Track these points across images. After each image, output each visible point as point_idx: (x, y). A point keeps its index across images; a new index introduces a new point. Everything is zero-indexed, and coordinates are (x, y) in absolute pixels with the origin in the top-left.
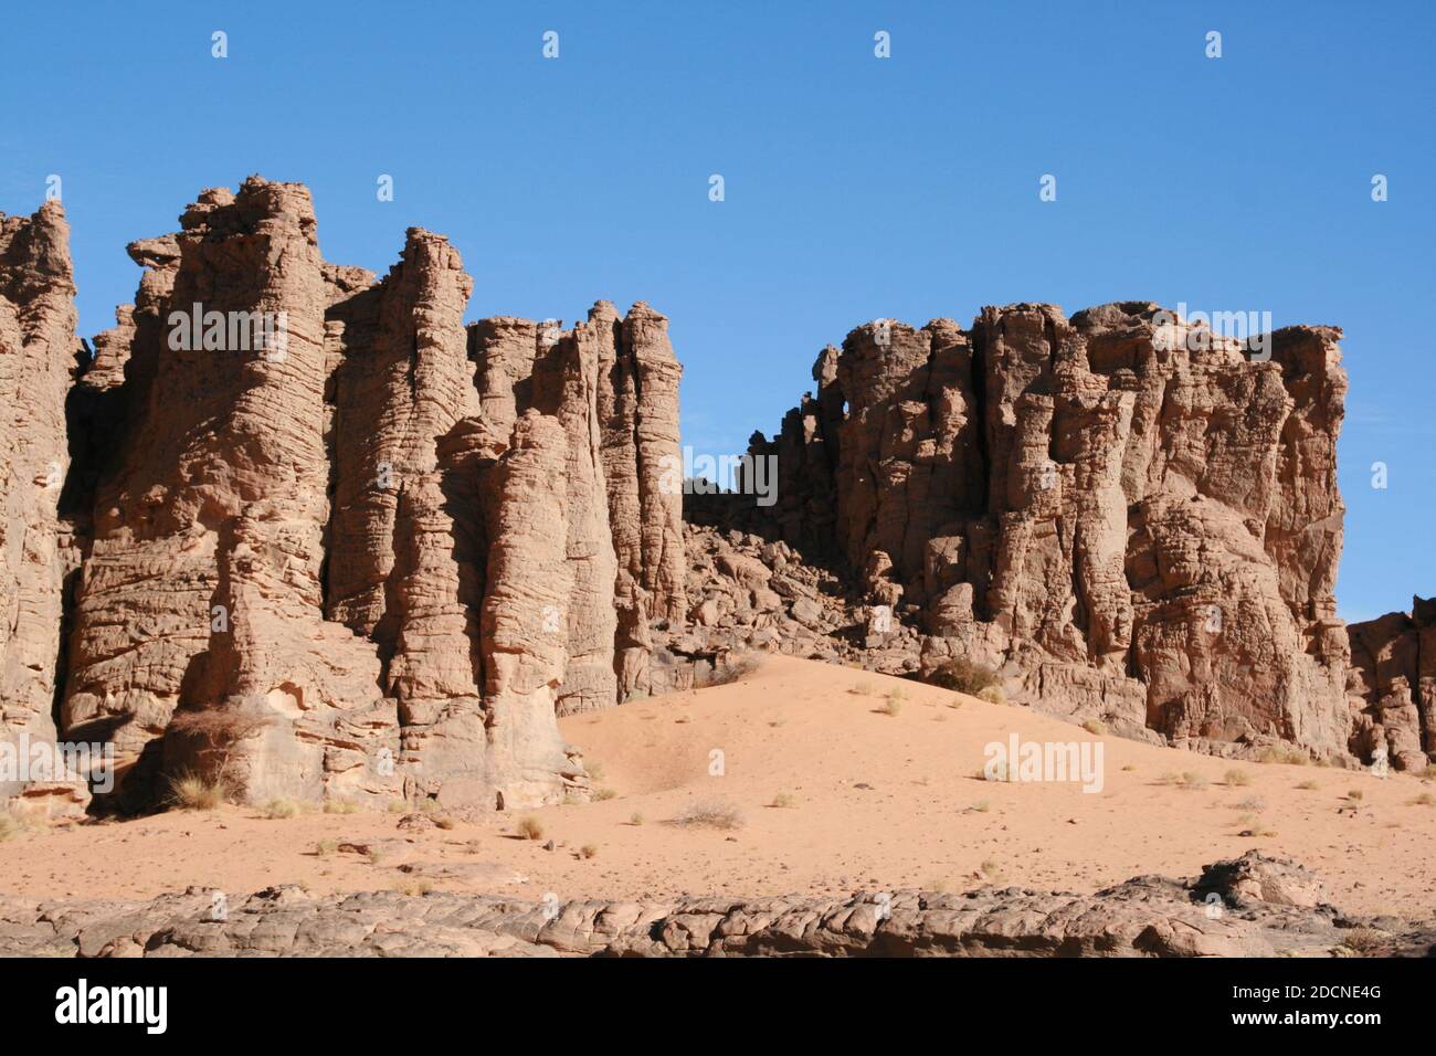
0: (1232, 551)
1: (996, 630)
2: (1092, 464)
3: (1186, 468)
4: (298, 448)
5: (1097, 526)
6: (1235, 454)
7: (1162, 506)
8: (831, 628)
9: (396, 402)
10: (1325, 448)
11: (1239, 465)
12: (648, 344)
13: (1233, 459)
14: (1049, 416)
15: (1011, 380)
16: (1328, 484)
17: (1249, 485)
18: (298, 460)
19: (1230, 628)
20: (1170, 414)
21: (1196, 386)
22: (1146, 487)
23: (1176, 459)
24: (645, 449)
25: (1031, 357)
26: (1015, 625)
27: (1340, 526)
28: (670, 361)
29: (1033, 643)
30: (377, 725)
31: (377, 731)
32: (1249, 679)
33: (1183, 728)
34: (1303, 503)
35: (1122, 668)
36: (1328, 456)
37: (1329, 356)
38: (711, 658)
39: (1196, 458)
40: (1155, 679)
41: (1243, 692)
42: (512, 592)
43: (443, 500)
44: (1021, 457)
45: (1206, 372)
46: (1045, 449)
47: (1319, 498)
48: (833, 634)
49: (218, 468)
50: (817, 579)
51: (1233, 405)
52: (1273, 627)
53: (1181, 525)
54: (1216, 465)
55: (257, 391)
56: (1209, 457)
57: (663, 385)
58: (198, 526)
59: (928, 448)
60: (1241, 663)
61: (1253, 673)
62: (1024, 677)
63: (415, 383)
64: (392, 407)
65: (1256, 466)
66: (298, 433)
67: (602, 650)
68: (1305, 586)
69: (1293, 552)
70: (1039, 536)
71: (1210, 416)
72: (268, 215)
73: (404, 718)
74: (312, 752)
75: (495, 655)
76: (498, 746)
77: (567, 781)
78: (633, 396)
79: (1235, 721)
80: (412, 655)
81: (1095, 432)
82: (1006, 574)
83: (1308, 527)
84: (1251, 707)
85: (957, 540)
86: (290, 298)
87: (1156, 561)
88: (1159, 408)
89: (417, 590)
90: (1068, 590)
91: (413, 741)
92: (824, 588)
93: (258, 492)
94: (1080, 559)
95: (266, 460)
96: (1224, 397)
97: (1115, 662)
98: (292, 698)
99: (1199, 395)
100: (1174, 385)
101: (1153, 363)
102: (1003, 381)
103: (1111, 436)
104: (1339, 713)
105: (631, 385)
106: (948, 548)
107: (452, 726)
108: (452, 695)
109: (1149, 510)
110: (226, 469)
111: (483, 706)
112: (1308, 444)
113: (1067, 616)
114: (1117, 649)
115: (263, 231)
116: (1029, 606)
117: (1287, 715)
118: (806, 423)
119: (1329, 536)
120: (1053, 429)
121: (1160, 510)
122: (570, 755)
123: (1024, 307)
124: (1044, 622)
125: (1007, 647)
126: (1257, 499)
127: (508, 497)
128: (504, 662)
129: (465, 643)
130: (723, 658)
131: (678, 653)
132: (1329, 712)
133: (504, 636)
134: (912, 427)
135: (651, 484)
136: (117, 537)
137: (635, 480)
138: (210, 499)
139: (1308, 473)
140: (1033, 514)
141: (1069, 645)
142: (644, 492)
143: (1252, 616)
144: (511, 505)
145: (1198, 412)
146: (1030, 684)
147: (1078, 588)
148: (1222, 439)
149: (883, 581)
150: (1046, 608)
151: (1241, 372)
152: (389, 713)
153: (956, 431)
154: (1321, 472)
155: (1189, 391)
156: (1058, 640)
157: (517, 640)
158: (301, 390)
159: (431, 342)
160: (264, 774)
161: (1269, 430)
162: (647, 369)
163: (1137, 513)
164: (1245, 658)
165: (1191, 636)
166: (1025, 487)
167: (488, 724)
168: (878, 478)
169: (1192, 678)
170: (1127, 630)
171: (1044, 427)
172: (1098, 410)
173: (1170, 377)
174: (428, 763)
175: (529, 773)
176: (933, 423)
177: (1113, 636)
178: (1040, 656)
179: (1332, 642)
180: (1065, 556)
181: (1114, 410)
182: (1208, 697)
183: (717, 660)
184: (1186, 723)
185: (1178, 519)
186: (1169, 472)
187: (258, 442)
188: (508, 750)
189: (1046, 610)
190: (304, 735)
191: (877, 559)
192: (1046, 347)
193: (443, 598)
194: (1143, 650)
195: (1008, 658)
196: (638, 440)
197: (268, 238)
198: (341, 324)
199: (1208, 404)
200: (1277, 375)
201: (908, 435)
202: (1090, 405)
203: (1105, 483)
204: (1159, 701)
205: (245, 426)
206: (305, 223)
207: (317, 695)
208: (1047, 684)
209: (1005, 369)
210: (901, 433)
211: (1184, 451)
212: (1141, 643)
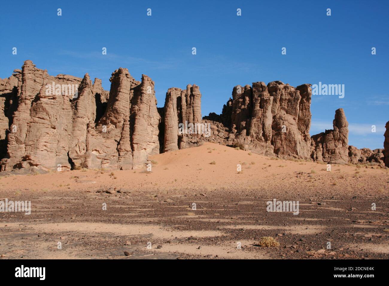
0: (289, 123)
1: (249, 137)
2: (266, 109)
3: (284, 109)
4: (123, 111)
5: (266, 119)
6: (292, 106)
7: (278, 115)
8: (224, 137)
9: (138, 103)
10: (308, 105)
11: (292, 108)
12: (195, 91)
13: (291, 107)
14: (260, 101)
15: (256, 95)
16: (309, 111)
17: (294, 112)
18: (124, 113)
19: (287, 136)
20: (281, 100)
21: (285, 95)
22: (277, 112)
23: (282, 107)
24: (194, 109)
25: (259, 91)
26: (252, 136)
27: (310, 118)
28: (199, 94)
29: (255, 139)
30: (114, 156)
31: (114, 157)
32: (291, 145)
33: (280, 153)
34: (304, 114)
35: (270, 143)
36: (308, 106)
37: (309, 89)
38: (197, 143)
39: (285, 107)
40: (275, 145)
41: (290, 147)
42: (136, 134)
43: (129, 119)
44: (255, 108)
45: (287, 93)
46: (259, 106)
47: (307, 113)
48: (224, 138)
49: (112, 114)
50: (225, 129)
51: (291, 98)
52: (294, 136)
53: (281, 119)
54: (289, 108)
55: (117, 102)
56: (288, 107)
57: (197, 98)
58: (110, 124)
59: (243, 107)
60: (289, 142)
61: (291, 144)
62: (253, 145)
63: (141, 100)
64: (138, 104)
65: (295, 108)
66: (124, 109)
67: (174, 142)
68: (305, 128)
69: (303, 123)
70: (257, 121)
71: (288, 100)
72: (121, 74)
73: (119, 155)
74: (100, 160)
75: (133, 144)
76: (134, 159)
77: (146, 165)
78: (192, 100)
79: (288, 152)
80: (121, 145)
81: (266, 103)
82: (251, 128)
83: (305, 118)
84: (291, 149)
85: (245, 122)
86: (123, 87)
87: (276, 125)
88: (279, 99)
89: (123, 134)
90: (261, 130)
91: (120, 158)
92: (226, 131)
93: (118, 118)
94: (263, 125)
95: (118, 113)
96: (290, 97)
97: (269, 142)
98: (97, 152)
99: (286, 97)
100: (282, 95)
101: (278, 91)
102: (254, 95)
103: (269, 104)
104: (308, 150)
105: (192, 98)
106: (244, 124)
107: (127, 156)
108: (127, 151)
109: (276, 116)
110: (113, 115)
111: (132, 153)
112: (305, 104)
113: (261, 135)
114: (269, 140)
115: (120, 76)
116: (255, 133)
117: (297, 150)
118: (229, 103)
119: (309, 120)
120: (260, 103)
121: (278, 116)
122: (148, 161)
123: (258, 82)
124: (257, 136)
125: (251, 140)
126: (295, 114)
127: (136, 119)
128: (135, 146)
129: (129, 143)
130: (199, 143)
131: (192, 142)
132: (306, 150)
133: (135, 141)
134: (241, 103)
135: (195, 114)
136: (100, 126)
137: (192, 114)
138: (111, 119)
139: (305, 109)
140: (256, 118)
141: (261, 139)
142: (194, 116)
143: (291, 134)
144: (136, 120)
145: (286, 99)
146: (254, 146)
147: (263, 130)
148: (290, 104)
149: (234, 129)
150: (257, 133)
151: (293, 92)
152: (117, 154)
153: (247, 104)
154: (307, 109)
155: (284, 96)
156: (260, 139)
157: (137, 142)
158: (124, 101)
159: (143, 93)
160: (91, 164)
161: (297, 102)
162: (195, 95)
163: (274, 117)
164: (290, 141)
165: (281, 137)
166: (255, 113)
167: (133, 156)
168: (235, 112)
169: (281, 145)
170: (271, 137)
171: (259, 103)
172: (267, 100)
173: (281, 93)
174: (122, 162)
175: (140, 164)
176: (244, 103)
177: (268, 138)
178: (256, 141)
179: (307, 138)
180: (261, 124)
181: (269, 100)
182: (284, 148)
183: (198, 144)
184: (280, 152)
185: (280, 118)
186: (281, 109)
187: (117, 110)
188: (136, 160)
189: (258, 134)
190: (98, 158)
191: (233, 125)
192: (261, 89)
193: (127, 135)
194: (273, 140)
195: (251, 142)
196: (193, 107)
197: (120, 77)
198: (133, 90)
199: (287, 98)
200: (299, 93)
201: (240, 105)
202: (265, 99)
203: (268, 112)
204: (276, 149)
205: (115, 108)
206: (126, 75)
207: (102, 151)
208: (257, 146)
209: (255, 93)
210: (239, 104)
211: (283, 106)
212: (273, 139)
